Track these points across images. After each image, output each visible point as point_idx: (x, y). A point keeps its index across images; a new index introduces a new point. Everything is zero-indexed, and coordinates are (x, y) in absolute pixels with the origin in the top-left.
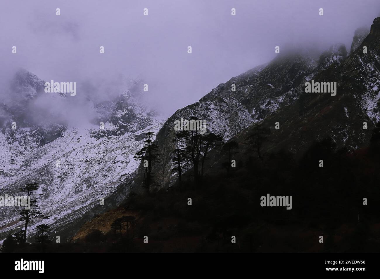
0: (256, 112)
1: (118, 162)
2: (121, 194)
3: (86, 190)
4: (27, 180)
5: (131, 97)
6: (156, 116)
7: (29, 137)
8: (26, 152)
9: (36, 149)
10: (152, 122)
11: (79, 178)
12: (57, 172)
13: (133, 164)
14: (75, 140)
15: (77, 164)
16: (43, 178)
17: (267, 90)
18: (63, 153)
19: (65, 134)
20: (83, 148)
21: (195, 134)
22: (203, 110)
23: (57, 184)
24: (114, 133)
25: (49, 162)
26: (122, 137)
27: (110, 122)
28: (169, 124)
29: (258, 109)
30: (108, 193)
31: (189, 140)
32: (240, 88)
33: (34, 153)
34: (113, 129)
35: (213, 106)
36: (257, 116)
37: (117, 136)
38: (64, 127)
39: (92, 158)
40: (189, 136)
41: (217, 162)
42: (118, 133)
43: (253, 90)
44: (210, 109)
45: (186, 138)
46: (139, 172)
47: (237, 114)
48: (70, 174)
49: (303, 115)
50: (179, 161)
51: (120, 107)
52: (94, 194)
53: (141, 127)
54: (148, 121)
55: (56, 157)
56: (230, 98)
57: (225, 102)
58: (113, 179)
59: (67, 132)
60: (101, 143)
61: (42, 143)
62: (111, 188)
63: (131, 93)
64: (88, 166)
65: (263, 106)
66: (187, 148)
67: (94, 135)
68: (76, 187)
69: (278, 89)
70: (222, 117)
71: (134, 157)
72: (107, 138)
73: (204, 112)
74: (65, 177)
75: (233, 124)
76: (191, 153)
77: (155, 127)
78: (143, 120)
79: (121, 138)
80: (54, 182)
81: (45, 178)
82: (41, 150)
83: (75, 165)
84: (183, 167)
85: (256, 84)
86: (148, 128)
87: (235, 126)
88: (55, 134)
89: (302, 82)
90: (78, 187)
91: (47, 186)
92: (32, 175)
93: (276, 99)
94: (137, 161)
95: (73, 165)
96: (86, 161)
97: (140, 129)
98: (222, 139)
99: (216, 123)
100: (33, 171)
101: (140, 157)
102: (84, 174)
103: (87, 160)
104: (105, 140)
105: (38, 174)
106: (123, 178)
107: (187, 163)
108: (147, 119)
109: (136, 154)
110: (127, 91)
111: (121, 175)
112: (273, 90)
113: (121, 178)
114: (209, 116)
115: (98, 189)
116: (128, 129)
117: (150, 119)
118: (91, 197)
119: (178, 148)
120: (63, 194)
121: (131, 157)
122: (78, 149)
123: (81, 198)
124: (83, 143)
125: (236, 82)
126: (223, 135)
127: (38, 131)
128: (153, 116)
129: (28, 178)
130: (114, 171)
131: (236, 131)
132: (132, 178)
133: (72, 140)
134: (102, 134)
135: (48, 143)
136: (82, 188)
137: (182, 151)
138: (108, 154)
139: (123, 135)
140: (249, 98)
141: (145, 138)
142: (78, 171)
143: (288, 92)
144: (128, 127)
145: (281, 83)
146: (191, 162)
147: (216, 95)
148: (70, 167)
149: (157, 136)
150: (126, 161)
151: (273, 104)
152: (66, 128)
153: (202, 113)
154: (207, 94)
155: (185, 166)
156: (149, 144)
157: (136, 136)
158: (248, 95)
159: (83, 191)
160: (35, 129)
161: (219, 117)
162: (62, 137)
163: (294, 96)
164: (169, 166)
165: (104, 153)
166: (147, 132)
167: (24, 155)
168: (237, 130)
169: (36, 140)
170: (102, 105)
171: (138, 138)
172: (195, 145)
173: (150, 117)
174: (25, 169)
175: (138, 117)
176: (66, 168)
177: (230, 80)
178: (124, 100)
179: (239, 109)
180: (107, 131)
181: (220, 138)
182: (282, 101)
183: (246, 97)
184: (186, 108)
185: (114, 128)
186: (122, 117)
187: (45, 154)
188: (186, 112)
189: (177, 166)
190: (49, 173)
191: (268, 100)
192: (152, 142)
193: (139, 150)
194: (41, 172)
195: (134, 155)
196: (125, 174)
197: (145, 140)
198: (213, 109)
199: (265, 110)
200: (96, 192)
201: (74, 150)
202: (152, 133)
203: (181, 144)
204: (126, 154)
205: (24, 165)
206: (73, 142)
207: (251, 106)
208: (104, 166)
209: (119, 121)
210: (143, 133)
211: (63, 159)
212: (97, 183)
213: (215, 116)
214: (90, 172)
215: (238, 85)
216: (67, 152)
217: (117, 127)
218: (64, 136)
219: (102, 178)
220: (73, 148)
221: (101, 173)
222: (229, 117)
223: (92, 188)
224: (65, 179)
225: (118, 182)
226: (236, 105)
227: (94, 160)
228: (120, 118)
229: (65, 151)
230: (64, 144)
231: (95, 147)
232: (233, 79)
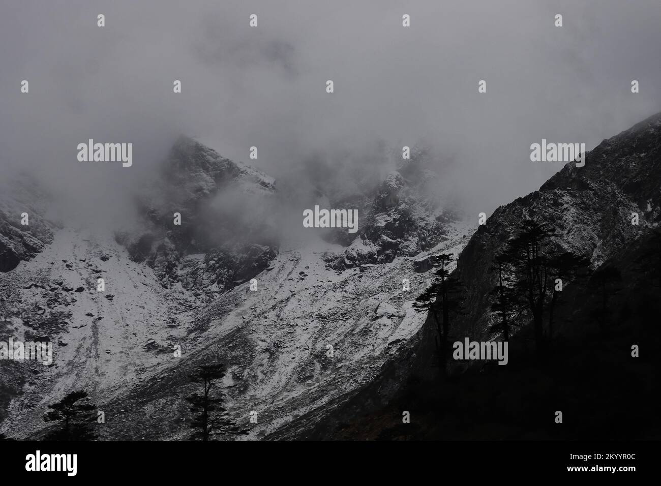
0: (653, 208)
1: (382, 316)
2: (390, 380)
3: (321, 374)
4: (202, 359)
5: (403, 185)
6: (455, 223)
7: (203, 273)
8: (198, 303)
9: (218, 296)
10: (446, 235)
11: (306, 351)
12: (262, 341)
13: (413, 320)
14: (295, 275)
15: (300, 322)
16: (234, 354)
18: (272, 303)
19: (275, 264)
20: (312, 291)
21: (533, 255)
23: (262, 365)
24: (371, 258)
25: (244, 322)
26: (388, 266)
27: (363, 238)
28: (480, 238)
29: (658, 201)
30: (364, 379)
31: (521, 267)
32: (620, 161)
33: (213, 304)
34: (370, 250)
35: (567, 198)
36: (655, 215)
37: (377, 266)
38: (272, 251)
39: (330, 311)
40: (522, 259)
41: (580, 310)
42: (380, 258)
43: (646, 163)
44: (562, 204)
45: (516, 265)
46: (424, 334)
47: (616, 212)
48: (287, 345)
50: (504, 312)
51: (382, 206)
52: (337, 382)
53: (426, 246)
54: (438, 233)
55: (258, 311)
56: (601, 181)
57: (591, 190)
58: (373, 351)
59: (278, 260)
60: (346, 280)
61: (230, 284)
62: (371, 368)
63: (402, 178)
64: (324, 327)
66: (518, 284)
67: (332, 264)
68: (299, 369)
70: (586, 219)
71: (415, 305)
72: (358, 269)
73: (551, 211)
74: (277, 351)
75: (609, 232)
76: (527, 293)
77: (454, 244)
78: (429, 231)
79: (387, 269)
80: (256, 361)
81: (238, 353)
82: (227, 298)
83: (297, 325)
84: (512, 322)
85: (651, 151)
86: (440, 245)
87: (614, 237)
88: (255, 265)
90: (303, 370)
91: (243, 370)
92: (212, 348)
94: (420, 313)
95: (293, 326)
96: (318, 318)
97: (423, 248)
98: (587, 262)
99: (575, 232)
100: (214, 341)
101: (425, 306)
102: (314, 342)
103: (321, 315)
104: (355, 273)
105: (223, 346)
106: (394, 349)
107: (521, 313)
108: (437, 228)
109: (417, 300)
110: (396, 173)
111: (389, 342)
113: (388, 348)
114: (560, 218)
115: (344, 373)
116: (399, 250)
117: (444, 228)
118: (331, 388)
119: (501, 285)
120: (274, 384)
121: (408, 305)
122: (302, 293)
123: (310, 392)
124: (311, 281)
125: (612, 148)
126: (589, 255)
127: (220, 260)
128: (448, 221)
129: (205, 355)
130: (376, 335)
131: (615, 246)
132: (412, 347)
133: (288, 275)
134: (348, 262)
135: (242, 283)
136: (313, 370)
137: (508, 290)
138: (362, 301)
139: (391, 261)
140: (638, 179)
141: (436, 267)
142: (303, 338)
144: (400, 247)
146: (528, 312)
147: (574, 176)
148: (287, 329)
149: (459, 261)
150: (398, 314)
152: (275, 252)
153: (545, 212)
154: (554, 174)
155: (517, 319)
156: (443, 278)
157: (416, 263)
158: (637, 175)
159: (314, 378)
160: (215, 257)
162: (269, 270)
164: (486, 321)
165: (354, 299)
166: (438, 255)
167: (194, 309)
168: (618, 245)
169: (217, 278)
170: (347, 204)
171: (420, 267)
172: (534, 277)
173: (442, 225)
174: (198, 337)
175: (420, 224)
176: (279, 333)
177: (599, 146)
178: (389, 192)
179: (620, 202)
180: (358, 254)
181: (583, 261)
183: (634, 178)
184: (513, 204)
185: (373, 248)
186: (386, 226)
187: (236, 305)
188: (514, 212)
189: (500, 320)
190: (247, 345)
192: (449, 273)
193: (422, 291)
194: (230, 343)
195: (414, 301)
196: (398, 341)
197: (434, 270)
198: (567, 203)
200: (340, 378)
201: (294, 295)
202: (448, 256)
203: (506, 276)
204: (397, 300)
205: (196, 330)
206: (291, 279)
207: (644, 195)
208: (355, 325)
209: (381, 234)
210: (430, 256)
211: (272, 315)
212: (342, 359)
213: (573, 217)
214: (327, 339)
215: (617, 155)
216: (280, 300)
217: (378, 247)
218: (272, 269)
219: (352, 349)
220: (291, 292)
221: (348, 340)
222: (600, 220)
223: (333, 371)
224: (277, 353)
225: (383, 357)
226: (614, 195)
227: (334, 314)
228: (383, 229)
229: (275, 298)
230: (273, 285)
231: (334, 288)
232: (605, 143)
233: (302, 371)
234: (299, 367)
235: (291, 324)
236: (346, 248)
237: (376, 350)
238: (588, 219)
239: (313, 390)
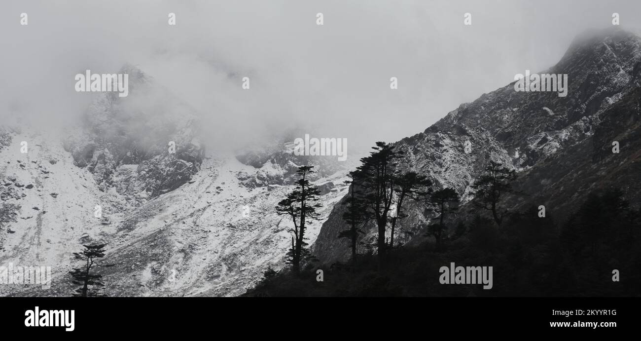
0: (521, 155)
1: (283, 230)
3: (227, 275)
4: (127, 254)
7: (135, 181)
8: (129, 206)
9: (146, 201)
10: (344, 165)
11: (216, 254)
12: (179, 242)
14: (213, 189)
15: (213, 229)
16: (154, 251)
17: (542, 117)
18: (191, 211)
19: (196, 178)
20: (226, 204)
22: (431, 146)
23: (177, 263)
24: (278, 180)
25: (166, 225)
26: (292, 187)
27: (273, 162)
29: (525, 150)
32: (495, 113)
33: (141, 208)
34: (278, 173)
35: (447, 141)
36: (522, 161)
37: (283, 186)
38: (195, 167)
39: (239, 222)
42: (285, 180)
43: (517, 116)
44: (442, 146)
46: (316, 247)
47: (488, 156)
48: (200, 247)
49: (600, 162)
50: (353, 220)
52: (240, 283)
53: (325, 173)
54: (337, 163)
55: (179, 217)
56: (478, 128)
57: (468, 135)
58: (272, 258)
60: (256, 197)
61: (157, 192)
64: (233, 235)
65: (534, 145)
67: (245, 182)
68: (209, 269)
69: (561, 116)
70: (462, 160)
72: (266, 188)
73: (433, 150)
74: (191, 252)
75: (481, 173)
78: (328, 160)
79: (290, 190)
80: (173, 259)
81: (157, 251)
82: (154, 203)
83: (210, 231)
85: (523, 106)
86: (338, 174)
88: (180, 178)
89: (601, 106)
90: (212, 270)
91: (161, 266)
92: (137, 245)
93: (557, 133)
95: (207, 232)
96: (229, 227)
97: (322, 175)
99: (452, 170)
100: (139, 239)
102: (224, 247)
103: (231, 225)
104: (263, 191)
105: (146, 244)
111: (286, 252)
112: (553, 117)
114: (440, 158)
115: (246, 275)
118: (234, 288)
120: (186, 280)
122: (217, 205)
123: (216, 289)
124: (225, 195)
125: (489, 102)
126: (462, 192)
127: (150, 171)
129: (130, 251)
130: (276, 245)
133: (206, 189)
134: (258, 181)
135: (167, 192)
136: (220, 271)
138: (267, 216)
140: (510, 130)
141: (332, 191)
142: (214, 243)
143: (577, 123)
145: (565, 107)
147: (455, 122)
148: (202, 235)
151: (550, 141)
152: (197, 168)
153: (427, 151)
156: (303, 187)
157: (316, 187)
158: (510, 126)
159: (221, 277)
160: (146, 168)
161: (458, 160)
162: (190, 183)
163: (587, 130)
165: (260, 213)
166: (335, 182)
167: (124, 210)
169: (146, 186)
171: (319, 191)
174: (125, 235)
176: (195, 237)
177: (479, 99)
179: (493, 148)
180: (268, 176)
182: (567, 138)
183: (506, 128)
184: (401, 143)
185: (280, 171)
186: (293, 153)
187: (160, 210)
190: (165, 243)
191: (543, 134)
194: (152, 242)
197: (331, 194)
198: (447, 145)
199: (537, 153)
200: (242, 279)
201: (210, 205)
205: (124, 228)
206: (209, 192)
207: (514, 143)
208: (260, 236)
209: (288, 160)
210: (328, 182)
211: (189, 221)
212: (246, 264)
213: (451, 157)
214: (234, 245)
215: (493, 108)
216: (198, 209)
217: (285, 171)
218: (193, 182)
219: (254, 255)
220: (208, 203)
221: (253, 248)
222: (475, 162)
223: (237, 273)
224: (191, 254)
225: (280, 264)
226: (487, 141)
227: (242, 225)
228: (290, 155)
229: (194, 207)
230: (193, 196)
231: (245, 202)
232: (484, 96)
233: (210, 271)
234: (209, 267)
235: (205, 230)
236: (257, 170)
237: (275, 258)
238: (464, 161)
239: (219, 288)
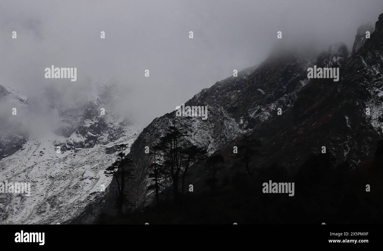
0: (244, 122)
1: (86, 178)
2: (90, 215)
3: (50, 210)
5: (101, 103)
6: (130, 126)
10: (125, 133)
11: (42, 197)
13: (104, 181)
14: (37, 153)
15: (39, 180)
17: (257, 96)
18: (24, 168)
19: (26, 146)
20: (47, 162)
21: (174, 147)
22: (184, 119)
23: (16, 204)
24: (81, 145)
25: (7, 179)
26: (91, 149)
27: (77, 133)
28: (144, 135)
29: (247, 118)
30: (74, 214)
31: (167, 153)
32: (226, 94)
34: (81, 140)
36: (245, 126)
37: (85, 149)
39: (57, 174)
40: (168, 148)
41: (200, 179)
42: (86, 145)
43: (241, 96)
45: (164, 151)
46: (110, 189)
47: (222, 124)
48: (31, 193)
49: (299, 125)
50: (156, 178)
51: (89, 115)
53: (113, 139)
54: (120, 132)
55: (15, 173)
56: (215, 105)
58: (80, 198)
59: (28, 144)
60: (67, 157)
61: (0, 156)
62: (79, 208)
63: (101, 100)
64: (53, 183)
65: (253, 114)
66: (165, 163)
67: (59, 147)
68: (38, 207)
69: (270, 95)
71: (105, 172)
72: (73, 150)
73: (185, 121)
75: (218, 135)
76: (170, 168)
77: (129, 138)
78: (115, 130)
79: (90, 151)
80: (13, 201)
81: (2, 196)
83: (37, 182)
84: (161, 185)
85: (244, 89)
86: (121, 139)
87: (221, 138)
88: (15, 146)
89: (297, 87)
90: (40, 207)
91: (6, 206)
93: (267, 106)
94: (108, 177)
95: (35, 182)
96: (50, 178)
97: (111, 140)
98: (205, 152)
99: (199, 134)
101: (111, 173)
102: (47, 192)
104: (72, 153)
106: (92, 197)
107: (166, 179)
108: (120, 129)
109: (107, 169)
110: (97, 97)
111: (89, 193)
112: (264, 95)
113: (89, 197)
114: (190, 126)
115: (63, 210)
116: (97, 140)
117: (123, 129)
118: (56, 219)
119: (155, 163)
120: (23, 215)
121: (101, 173)
122: (41, 164)
123: (44, 220)
124: (46, 156)
125: (221, 87)
126: (206, 147)
128: (126, 125)
130: (82, 189)
131: (221, 143)
132: (103, 196)
133: (33, 153)
134: (68, 146)
135: (7, 156)
136: (45, 208)
137: (159, 165)
138: (75, 169)
139: (93, 147)
140: (236, 105)
141: (118, 151)
142: (40, 189)
143: (281, 99)
144: (98, 139)
145: (272, 88)
146: (170, 179)
147: (199, 101)
148: (32, 184)
149: (132, 148)
150: (95, 177)
151: (264, 112)
152: (26, 139)
153: (182, 122)
155: (163, 183)
156: (122, 158)
157: (107, 149)
158: (235, 102)
159: (46, 212)
161: (202, 127)
162: (22, 150)
163: (287, 103)
164: (145, 184)
165: (70, 168)
166: (119, 144)
168: (223, 142)
170: (69, 113)
171: (109, 151)
172: (174, 160)
173: (123, 127)
175: (110, 126)
177: (214, 85)
178: (93, 108)
179: (225, 117)
180: (74, 142)
181: (203, 151)
182: (274, 109)
183: (233, 104)
184: (164, 117)
185: (83, 139)
186: (91, 127)
187: (3, 169)
188: (164, 121)
189: (154, 183)
191: (258, 107)
192: (125, 155)
193: (110, 165)
195: (105, 170)
196: (95, 193)
197: (117, 153)
198: (194, 117)
199: (255, 119)
200: (61, 213)
201: (36, 164)
202: (125, 145)
203: (158, 158)
204: (95, 169)
206: (35, 155)
207: (239, 114)
208: (71, 183)
209: (87, 131)
210: (115, 145)
211: (23, 175)
212: (63, 202)
213: (198, 125)
214: (54, 190)
215: (224, 91)
216: (28, 167)
217: (85, 139)
218: (24, 149)
219: (68, 196)
220: (35, 163)
221: (67, 191)
222: (214, 127)
223: (57, 209)
224: (25, 197)
225: (86, 201)
226: (222, 114)
227: (59, 176)
228: (88, 128)
229: (25, 166)
230: (24, 158)
231: (60, 161)
232: (218, 84)
233: (39, 208)
234: (38, 205)
235: (34, 181)
236: (67, 139)
237: (82, 197)
238: (206, 127)
239: (45, 219)
